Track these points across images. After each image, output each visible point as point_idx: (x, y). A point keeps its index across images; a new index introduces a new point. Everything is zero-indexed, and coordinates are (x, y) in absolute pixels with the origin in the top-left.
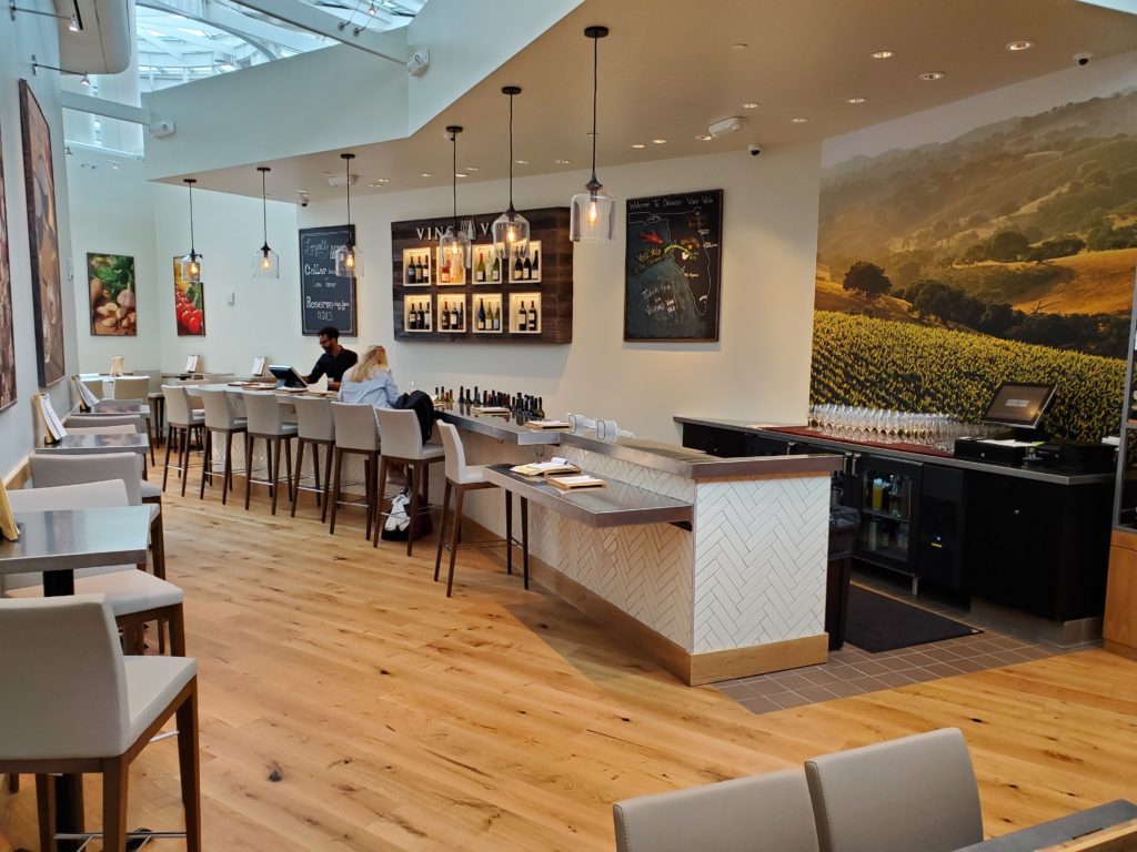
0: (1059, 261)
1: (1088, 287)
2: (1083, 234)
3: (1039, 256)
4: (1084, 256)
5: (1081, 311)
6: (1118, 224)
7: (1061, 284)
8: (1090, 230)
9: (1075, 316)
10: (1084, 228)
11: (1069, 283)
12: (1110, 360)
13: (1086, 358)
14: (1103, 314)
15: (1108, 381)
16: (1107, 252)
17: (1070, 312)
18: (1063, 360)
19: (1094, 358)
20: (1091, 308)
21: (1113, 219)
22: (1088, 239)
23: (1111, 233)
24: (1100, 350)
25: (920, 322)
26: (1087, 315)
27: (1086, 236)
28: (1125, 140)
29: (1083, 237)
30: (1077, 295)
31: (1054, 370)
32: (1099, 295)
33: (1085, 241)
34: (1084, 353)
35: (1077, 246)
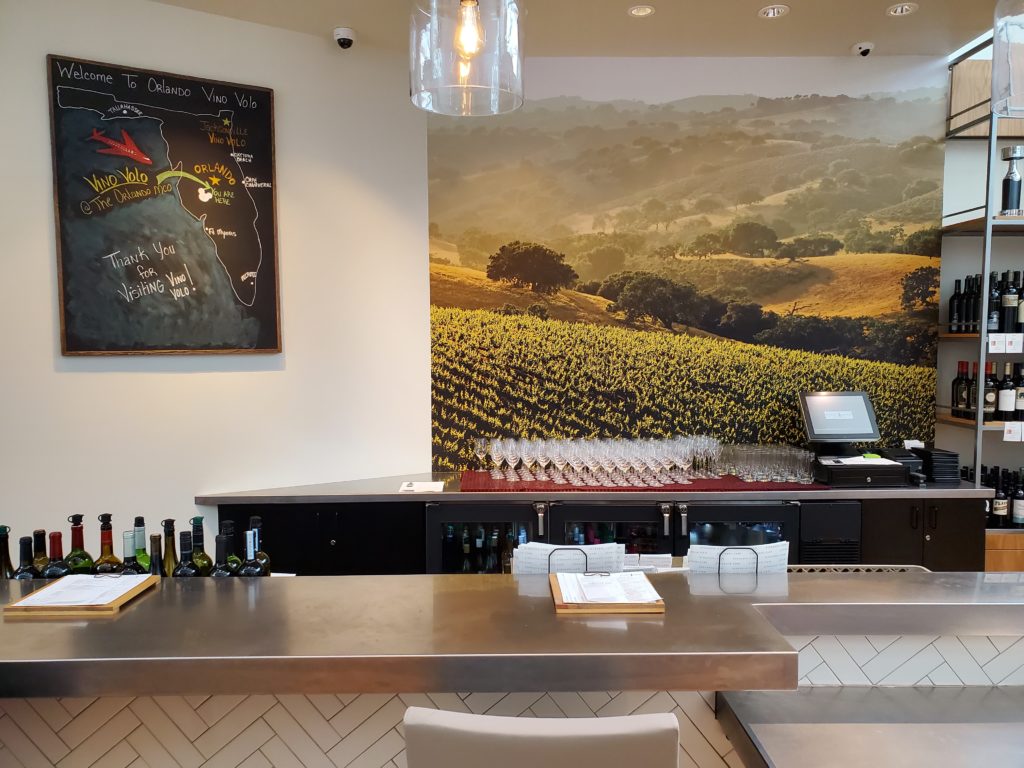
0: (815, 261)
1: (850, 289)
2: (840, 233)
3: (790, 252)
4: (841, 257)
5: (844, 314)
6: (875, 229)
7: (818, 286)
8: (847, 231)
9: (836, 319)
10: (840, 229)
11: (829, 285)
12: (878, 364)
13: (852, 363)
14: (866, 318)
15: (877, 385)
16: (866, 255)
17: (831, 314)
18: (828, 365)
19: (861, 362)
20: (854, 311)
21: (871, 223)
22: (846, 240)
23: (870, 236)
24: (866, 354)
25: (628, 324)
26: (850, 318)
27: (843, 236)
28: (878, 145)
29: (841, 238)
30: (838, 297)
31: (817, 376)
32: (861, 298)
33: (842, 241)
34: (850, 358)
35: (834, 247)
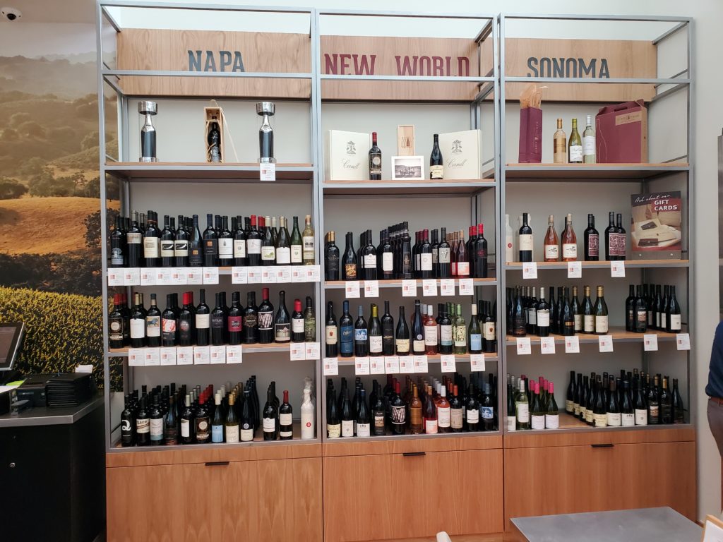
1: (36, 229)
2: (26, 179)
4: (26, 201)
5: (32, 251)
6: (58, 175)
7: (5, 226)
8: (31, 177)
9: (25, 256)
10: (24, 174)
11: (15, 225)
12: (66, 295)
13: (42, 295)
14: (54, 255)
15: (67, 315)
16: (50, 198)
17: (20, 252)
18: (18, 298)
19: (50, 294)
20: (42, 249)
21: (53, 170)
22: (31, 185)
23: (53, 182)
24: (55, 287)
26: (38, 255)
27: (27, 182)
28: (55, 100)
29: (25, 183)
30: (25, 236)
31: (8, 308)
32: (48, 237)
33: (26, 186)
34: (40, 290)
35: (19, 191)
